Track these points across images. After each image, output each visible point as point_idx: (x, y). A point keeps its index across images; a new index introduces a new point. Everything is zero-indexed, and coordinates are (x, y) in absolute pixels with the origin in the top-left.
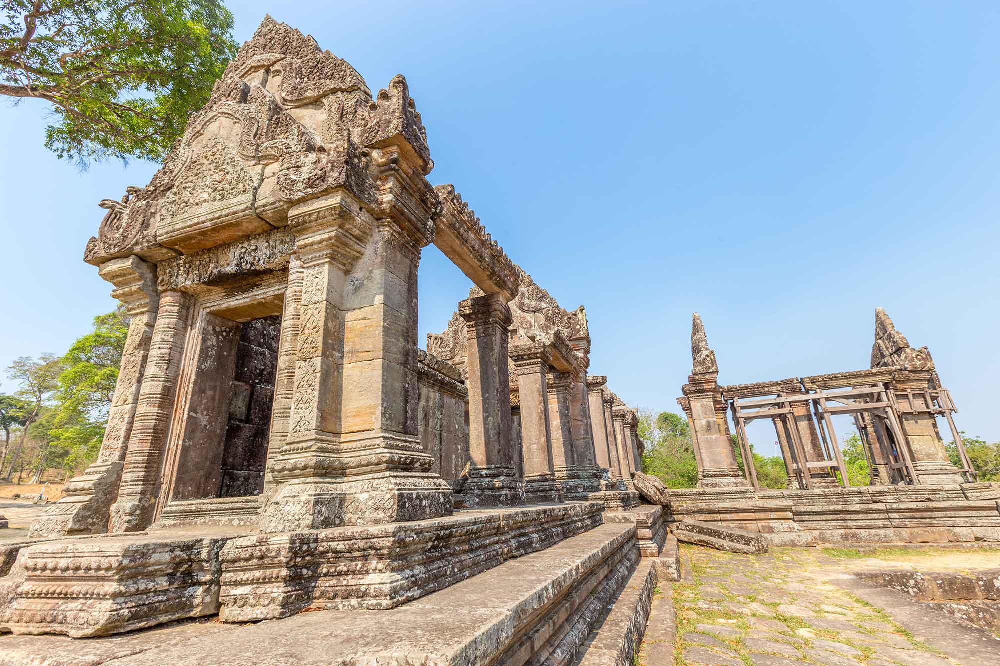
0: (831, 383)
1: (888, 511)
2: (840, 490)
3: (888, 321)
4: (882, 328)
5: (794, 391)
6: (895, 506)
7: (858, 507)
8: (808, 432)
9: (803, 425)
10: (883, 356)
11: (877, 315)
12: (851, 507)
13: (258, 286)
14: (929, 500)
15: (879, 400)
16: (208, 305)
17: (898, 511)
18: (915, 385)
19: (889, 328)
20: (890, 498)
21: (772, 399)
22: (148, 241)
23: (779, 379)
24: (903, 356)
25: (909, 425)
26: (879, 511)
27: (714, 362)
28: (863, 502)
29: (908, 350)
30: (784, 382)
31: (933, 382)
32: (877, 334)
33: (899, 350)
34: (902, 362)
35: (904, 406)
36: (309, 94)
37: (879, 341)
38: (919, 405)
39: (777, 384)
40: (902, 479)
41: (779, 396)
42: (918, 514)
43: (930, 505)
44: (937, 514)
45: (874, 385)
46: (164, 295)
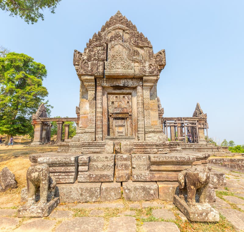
0: (187, 119)
1: (193, 148)
2: (184, 144)
3: (199, 106)
4: (198, 107)
5: (179, 120)
6: (195, 147)
7: (188, 147)
8: (180, 130)
9: (179, 128)
10: (197, 114)
11: (197, 104)
12: (187, 147)
13: (123, 89)
14: (200, 146)
15: (195, 124)
16: (108, 91)
17: (195, 148)
18: (203, 122)
19: (199, 108)
20: (194, 146)
21: (174, 122)
22: (100, 73)
23: (176, 117)
24: (201, 115)
25: (200, 130)
26: (192, 148)
27: (163, 111)
28: (188, 146)
29: (203, 114)
30: (177, 118)
31: (206, 122)
32: (196, 109)
33: (201, 113)
34: (201, 116)
35: (199, 126)
36: (140, 45)
37: (197, 110)
38: (202, 126)
39: (176, 118)
40: (196, 142)
41: (175, 121)
42: (198, 149)
43: (201, 147)
44: (202, 149)
45: (195, 121)
46: (98, 87)
